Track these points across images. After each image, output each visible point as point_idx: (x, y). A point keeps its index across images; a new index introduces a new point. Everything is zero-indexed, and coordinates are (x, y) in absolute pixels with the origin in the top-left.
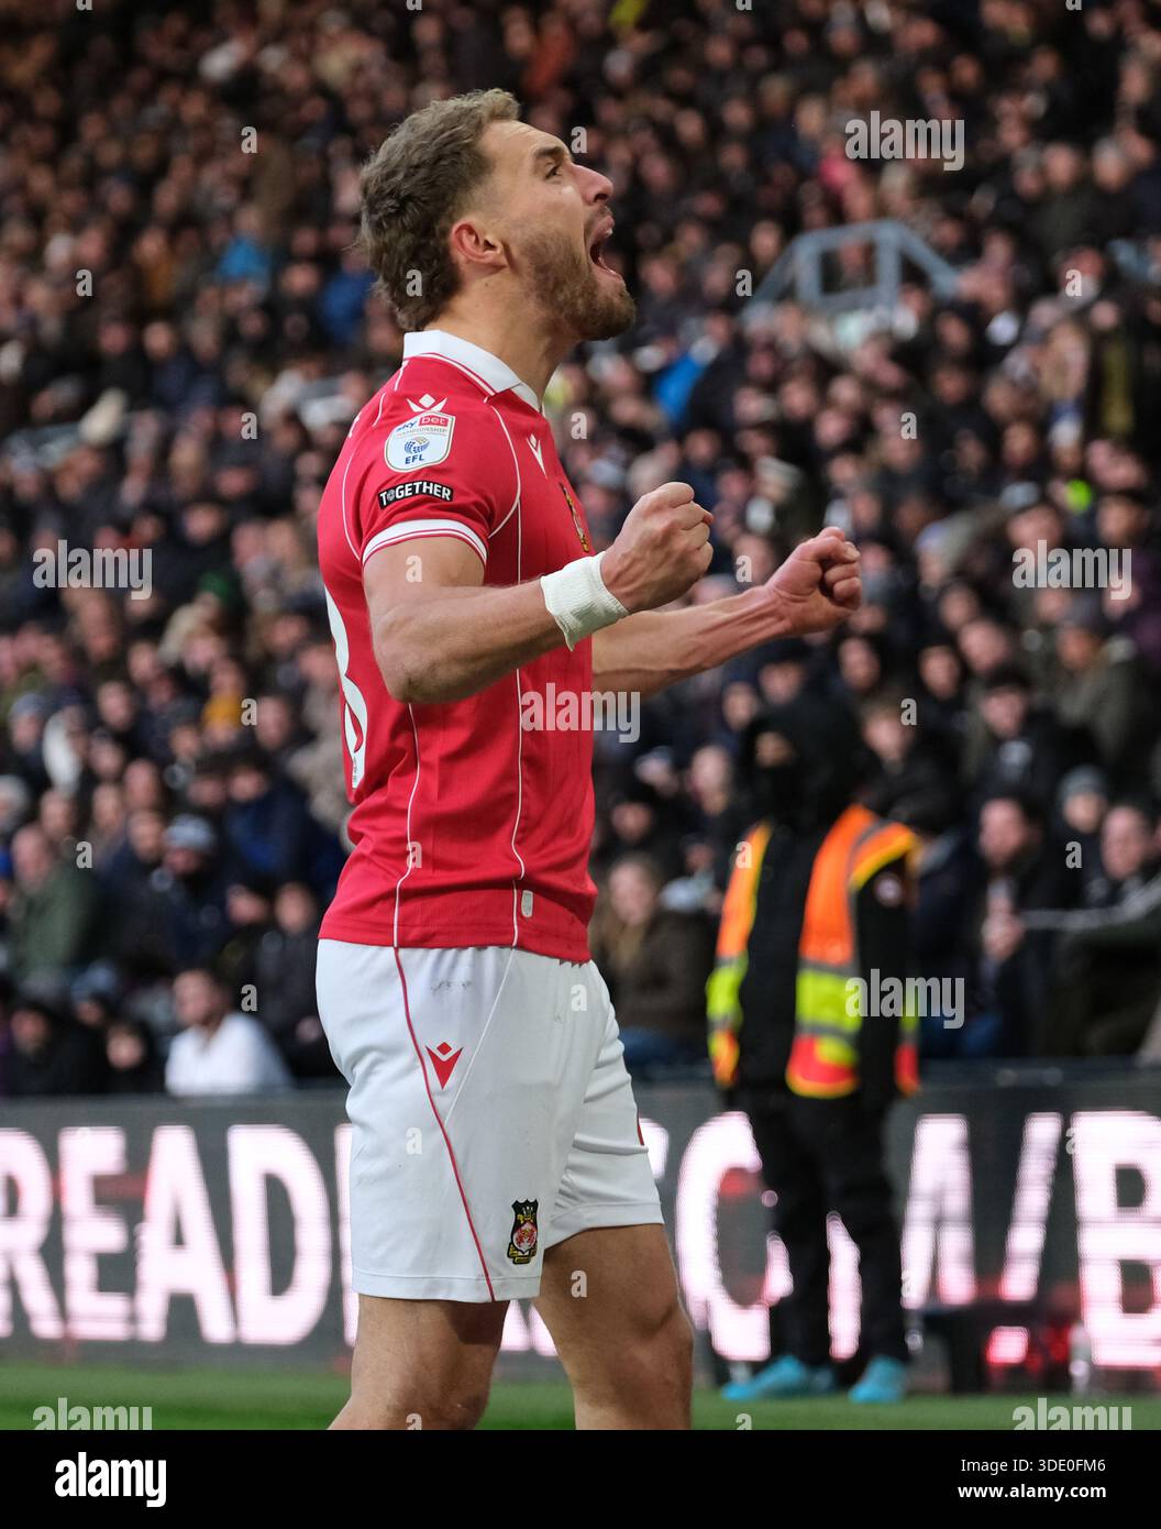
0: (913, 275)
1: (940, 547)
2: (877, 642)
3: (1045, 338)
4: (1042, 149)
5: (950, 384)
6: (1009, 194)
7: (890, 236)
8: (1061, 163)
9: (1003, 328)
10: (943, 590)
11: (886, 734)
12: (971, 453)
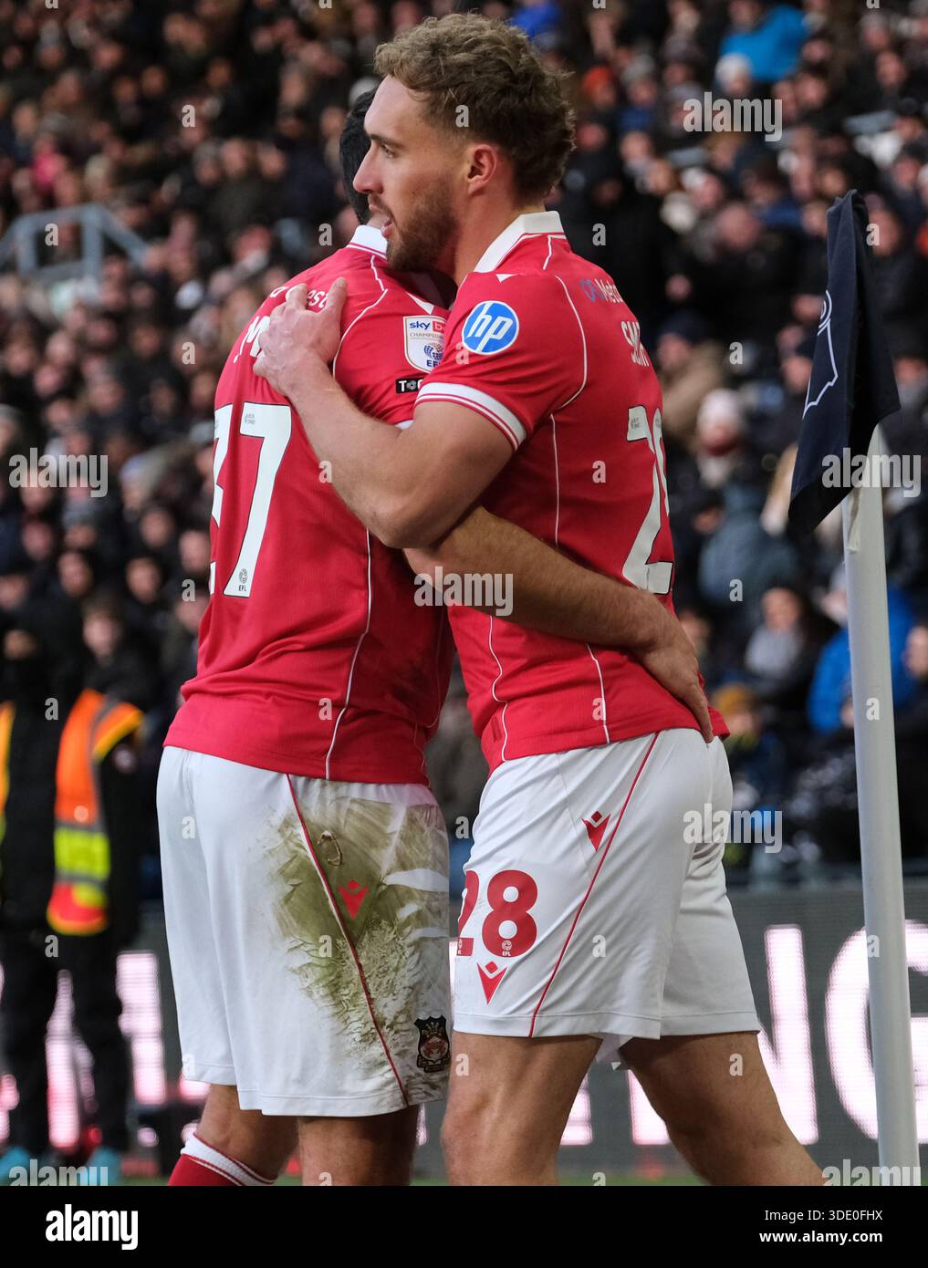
0: (113, 249)
1: (141, 476)
2: (89, 556)
3: (222, 303)
4: (219, 144)
5: (145, 340)
6: (191, 182)
7: (92, 217)
8: (234, 154)
9: (188, 294)
10: (142, 514)
11: (98, 633)
12: (163, 399)
